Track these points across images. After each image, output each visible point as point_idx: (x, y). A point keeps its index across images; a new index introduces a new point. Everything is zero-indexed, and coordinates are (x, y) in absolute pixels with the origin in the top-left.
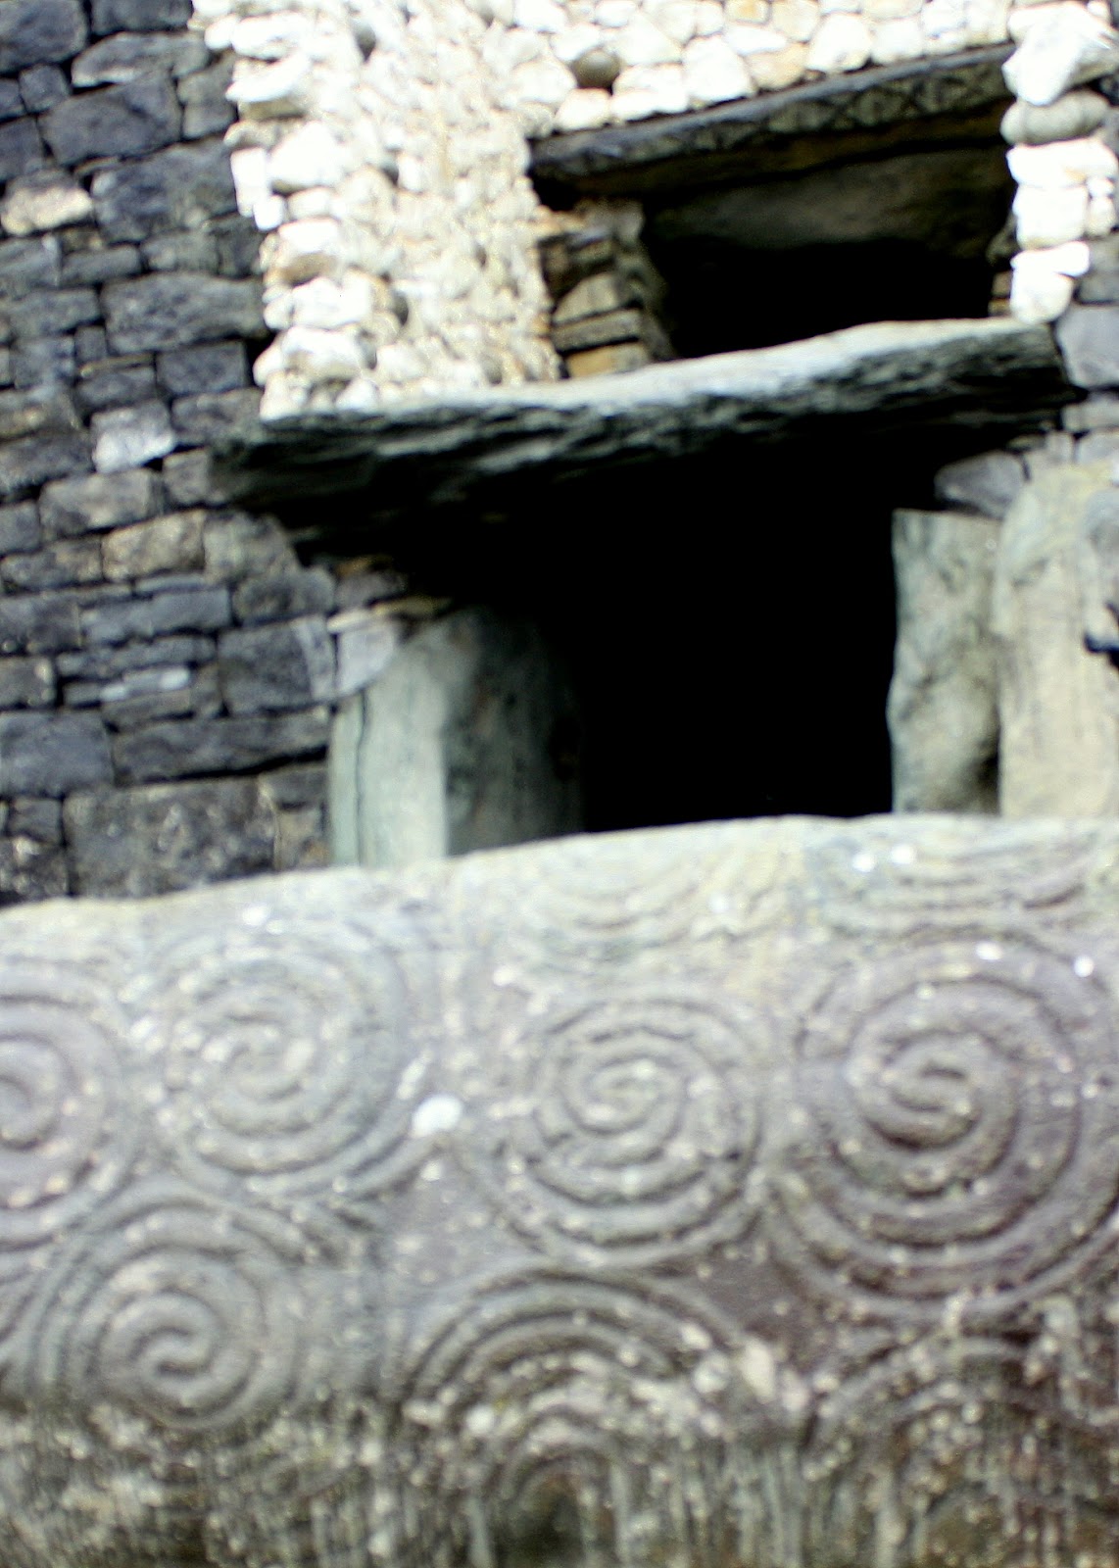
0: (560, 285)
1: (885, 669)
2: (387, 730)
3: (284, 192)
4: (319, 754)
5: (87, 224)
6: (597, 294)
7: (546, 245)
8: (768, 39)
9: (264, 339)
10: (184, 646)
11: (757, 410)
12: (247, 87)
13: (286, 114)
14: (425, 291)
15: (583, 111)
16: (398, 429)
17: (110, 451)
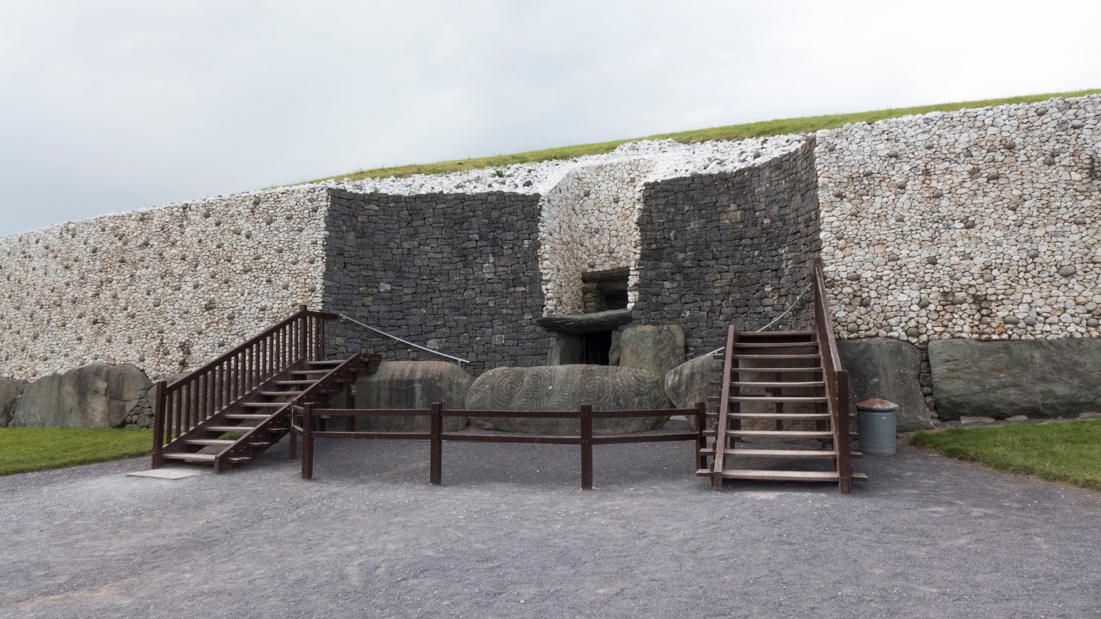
0: (584, 294)
1: (609, 349)
2: (554, 352)
3: (547, 289)
4: (547, 354)
5: (525, 291)
6: (589, 295)
7: (583, 288)
8: (615, 263)
9: (545, 306)
10: (532, 340)
11: (595, 320)
12: (544, 278)
13: (548, 281)
14: (564, 299)
15: (590, 270)
16: (557, 320)
17: (525, 317)
